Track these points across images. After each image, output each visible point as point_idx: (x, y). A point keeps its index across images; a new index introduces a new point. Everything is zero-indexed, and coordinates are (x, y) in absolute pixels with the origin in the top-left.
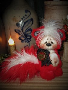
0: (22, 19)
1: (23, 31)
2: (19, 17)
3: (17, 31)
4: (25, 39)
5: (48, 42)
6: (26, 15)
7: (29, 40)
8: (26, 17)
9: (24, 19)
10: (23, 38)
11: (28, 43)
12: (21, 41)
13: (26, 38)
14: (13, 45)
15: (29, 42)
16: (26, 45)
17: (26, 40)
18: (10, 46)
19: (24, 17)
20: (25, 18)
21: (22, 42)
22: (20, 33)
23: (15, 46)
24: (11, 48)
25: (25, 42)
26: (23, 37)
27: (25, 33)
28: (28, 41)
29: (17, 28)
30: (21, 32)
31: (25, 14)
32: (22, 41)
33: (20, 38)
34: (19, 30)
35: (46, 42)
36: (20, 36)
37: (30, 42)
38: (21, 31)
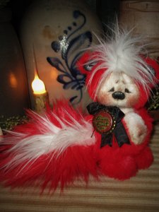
0: (66, 32)
1: (66, 62)
2: (59, 27)
3: (53, 62)
4: (73, 81)
5: (116, 90)
6: (75, 24)
7: (82, 85)
8: (74, 28)
9: (69, 32)
10: (66, 79)
11: (79, 91)
12: (62, 85)
13: (74, 79)
14: (41, 95)
15: (80, 88)
16: (75, 95)
17: (74, 84)
18: (35, 96)
19: (70, 28)
20: (73, 30)
21: (64, 87)
22: (60, 65)
23: (46, 96)
24: (37, 102)
25: (73, 88)
26: (67, 75)
27: (72, 66)
28: (78, 86)
29: (52, 54)
30: (62, 64)
31: (74, 20)
32: (65, 85)
33: (59, 79)
34: (57, 60)
35: (113, 90)
36: (60, 73)
37: (83, 89)
38: (63, 61)
